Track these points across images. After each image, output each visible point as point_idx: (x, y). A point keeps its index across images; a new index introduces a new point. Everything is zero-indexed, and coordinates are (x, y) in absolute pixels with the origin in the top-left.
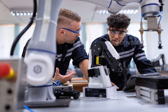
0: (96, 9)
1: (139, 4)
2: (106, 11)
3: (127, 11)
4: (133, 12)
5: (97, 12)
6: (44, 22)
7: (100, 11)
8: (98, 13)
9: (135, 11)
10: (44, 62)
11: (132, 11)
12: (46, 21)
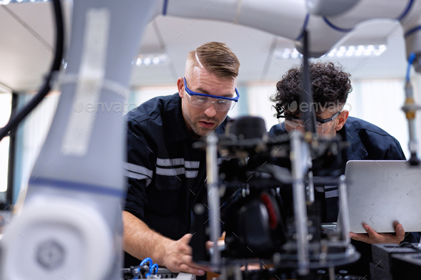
0: (274, 46)
1: (397, 23)
2: (292, 51)
3: (357, 49)
4: (373, 52)
5: (277, 53)
6: (82, 88)
7: (283, 51)
8: (280, 58)
9: (377, 48)
10: (73, 228)
11: (371, 48)
12: (91, 85)
